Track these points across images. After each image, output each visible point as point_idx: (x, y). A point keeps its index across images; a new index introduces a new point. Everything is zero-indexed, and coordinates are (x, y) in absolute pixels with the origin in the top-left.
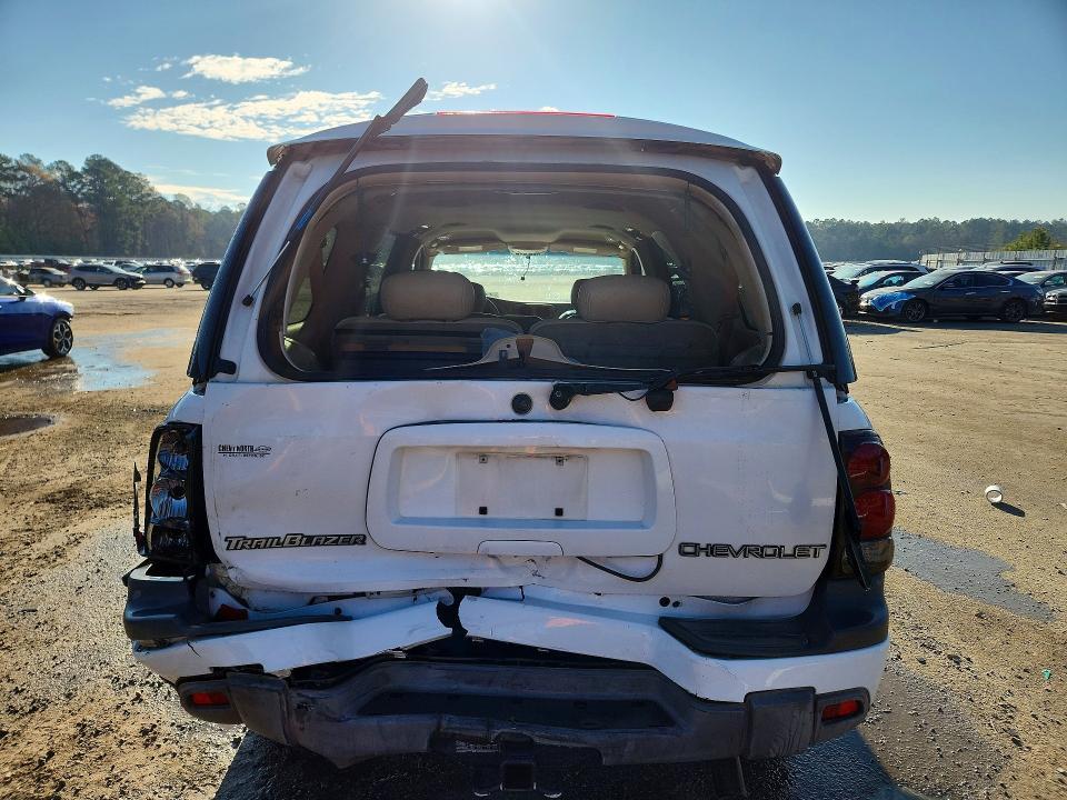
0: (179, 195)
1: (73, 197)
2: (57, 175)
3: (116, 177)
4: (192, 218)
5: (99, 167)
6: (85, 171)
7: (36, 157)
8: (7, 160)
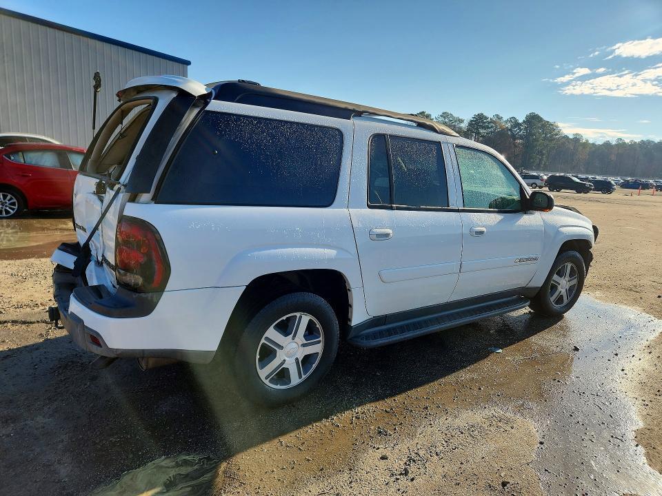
0: (576, 134)
1: (514, 137)
2: (509, 125)
3: (540, 125)
4: (581, 148)
5: (533, 119)
6: (524, 121)
7: (501, 116)
8: (486, 118)
